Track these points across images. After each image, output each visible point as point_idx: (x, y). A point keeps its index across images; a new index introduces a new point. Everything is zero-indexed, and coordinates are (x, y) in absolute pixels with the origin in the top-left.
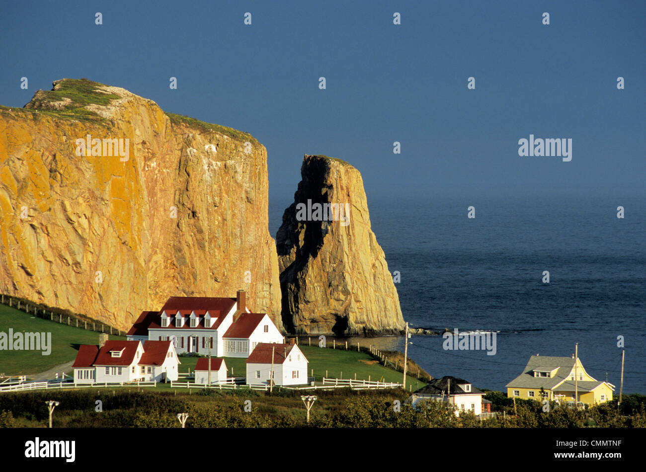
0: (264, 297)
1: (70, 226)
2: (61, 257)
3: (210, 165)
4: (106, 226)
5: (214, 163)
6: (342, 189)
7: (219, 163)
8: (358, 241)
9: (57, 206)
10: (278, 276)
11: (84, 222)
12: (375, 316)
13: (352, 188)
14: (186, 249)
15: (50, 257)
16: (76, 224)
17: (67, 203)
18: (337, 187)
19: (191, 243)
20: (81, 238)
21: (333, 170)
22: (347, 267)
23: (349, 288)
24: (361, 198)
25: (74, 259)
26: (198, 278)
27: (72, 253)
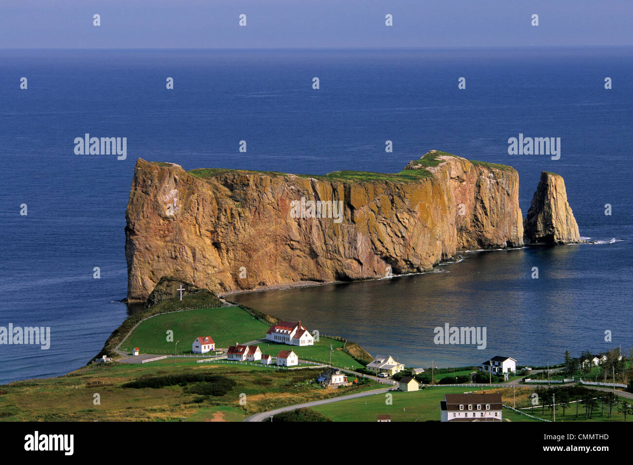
0: (514, 232)
1: (400, 223)
2: (397, 235)
3: (490, 181)
4: (416, 221)
5: (492, 181)
6: (553, 186)
7: (494, 181)
8: (559, 206)
9: (394, 215)
10: (522, 223)
11: (406, 221)
12: (566, 236)
13: (558, 186)
14: (479, 216)
15: (392, 234)
16: (402, 222)
17: (398, 215)
18: (550, 186)
19: (481, 213)
20: (405, 227)
21: (549, 179)
22: (553, 217)
23: (554, 226)
24: (563, 188)
25: (402, 235)
26: (485, 226)
27: (401, 233)
